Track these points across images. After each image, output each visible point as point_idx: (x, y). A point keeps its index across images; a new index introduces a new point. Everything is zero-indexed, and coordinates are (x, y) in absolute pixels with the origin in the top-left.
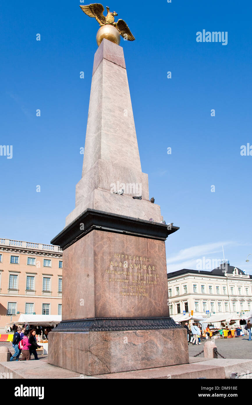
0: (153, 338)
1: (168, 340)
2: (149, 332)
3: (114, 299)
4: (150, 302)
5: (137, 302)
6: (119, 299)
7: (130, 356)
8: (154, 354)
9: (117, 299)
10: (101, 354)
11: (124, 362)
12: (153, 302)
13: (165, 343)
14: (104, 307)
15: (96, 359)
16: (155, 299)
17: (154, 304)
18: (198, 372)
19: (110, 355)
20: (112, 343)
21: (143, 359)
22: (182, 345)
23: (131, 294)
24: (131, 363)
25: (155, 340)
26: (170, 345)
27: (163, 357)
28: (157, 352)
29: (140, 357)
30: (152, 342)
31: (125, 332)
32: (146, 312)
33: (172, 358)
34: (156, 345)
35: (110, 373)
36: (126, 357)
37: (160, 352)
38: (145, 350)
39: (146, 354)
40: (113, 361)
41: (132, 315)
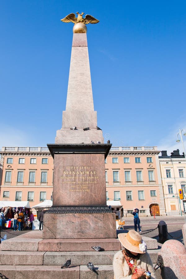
0: (87, 219)
1: (99, 221)
2: (84, 215)
3: (66, 194)
4: (91, 195)
5: (81, 195)
6: (69, 194)
7: (69, 229)
8: (88, 230)
9: (67, 194)
10: (51, 227)
11: (65, 233)
12: (94, 195)
13: (96, 223)
14: (58, 199)
15: (47, 229)
16: (95, 193)
17: (94, 196)
18: (96, 243)
19: (56, 228)
20: (58, 221)
21: (79, 232)
22: (110, 224)
23: (77, 191)
24: (70, 234)
25: (89, 220)
26: (100, 224)
27: (94, 232)
28: (90, 228)
29: (77, 231)
30: (86, 222)
31: (67, 214)
32: (87, 202)
33: (101, 233)
34: (89, 224)
35: (56, 239)
36: (66, 230)
37: (92, 229)
38: (80, 226)
39: (81, 229)
40: (59, 231)
41: (77, 204)
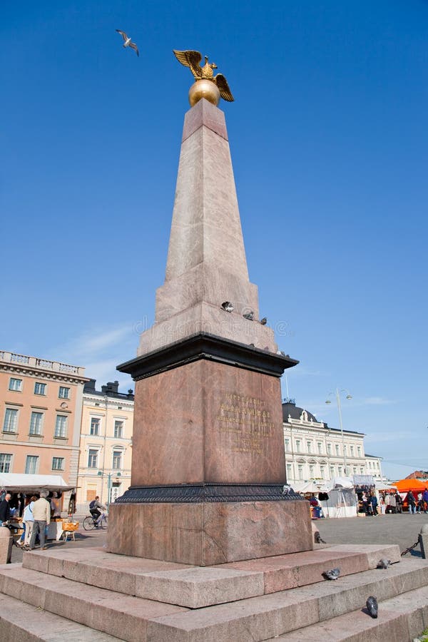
0: (273, 513)
1: (290, 516)
2: (268, 504)
3: (226, 457)
4: (266, 462)
5: (250, 462)
6: (231, 457)
7: (248, 538)
8: (276, 536)
9: (229, 457)
10: (217, 534)
11: (242, 546)
12: (268, 461)
13: (287, 521)
14: (214, 469)
15: (211, 542)
16: (270, 458)
17: (269, 465)
19: (227, 536)
20: (229, 519)
21: (263, 543)
23: (244, 450)
24: (249, 548)
25: (276, 516)
26: (292, 523)
27: (285, 540)
28: (278, 533)
29: (260, 540)
30: (272, 519)
31: (242, 503)
32: (260, 477)
33: (294, 542)
34: (277, 523)
35: (227, 563)
36: (244, 539)
37: (281, 534)
38: (265, 530)
39: (266, 536)
40: (231, 544)
41: (245, 480)
